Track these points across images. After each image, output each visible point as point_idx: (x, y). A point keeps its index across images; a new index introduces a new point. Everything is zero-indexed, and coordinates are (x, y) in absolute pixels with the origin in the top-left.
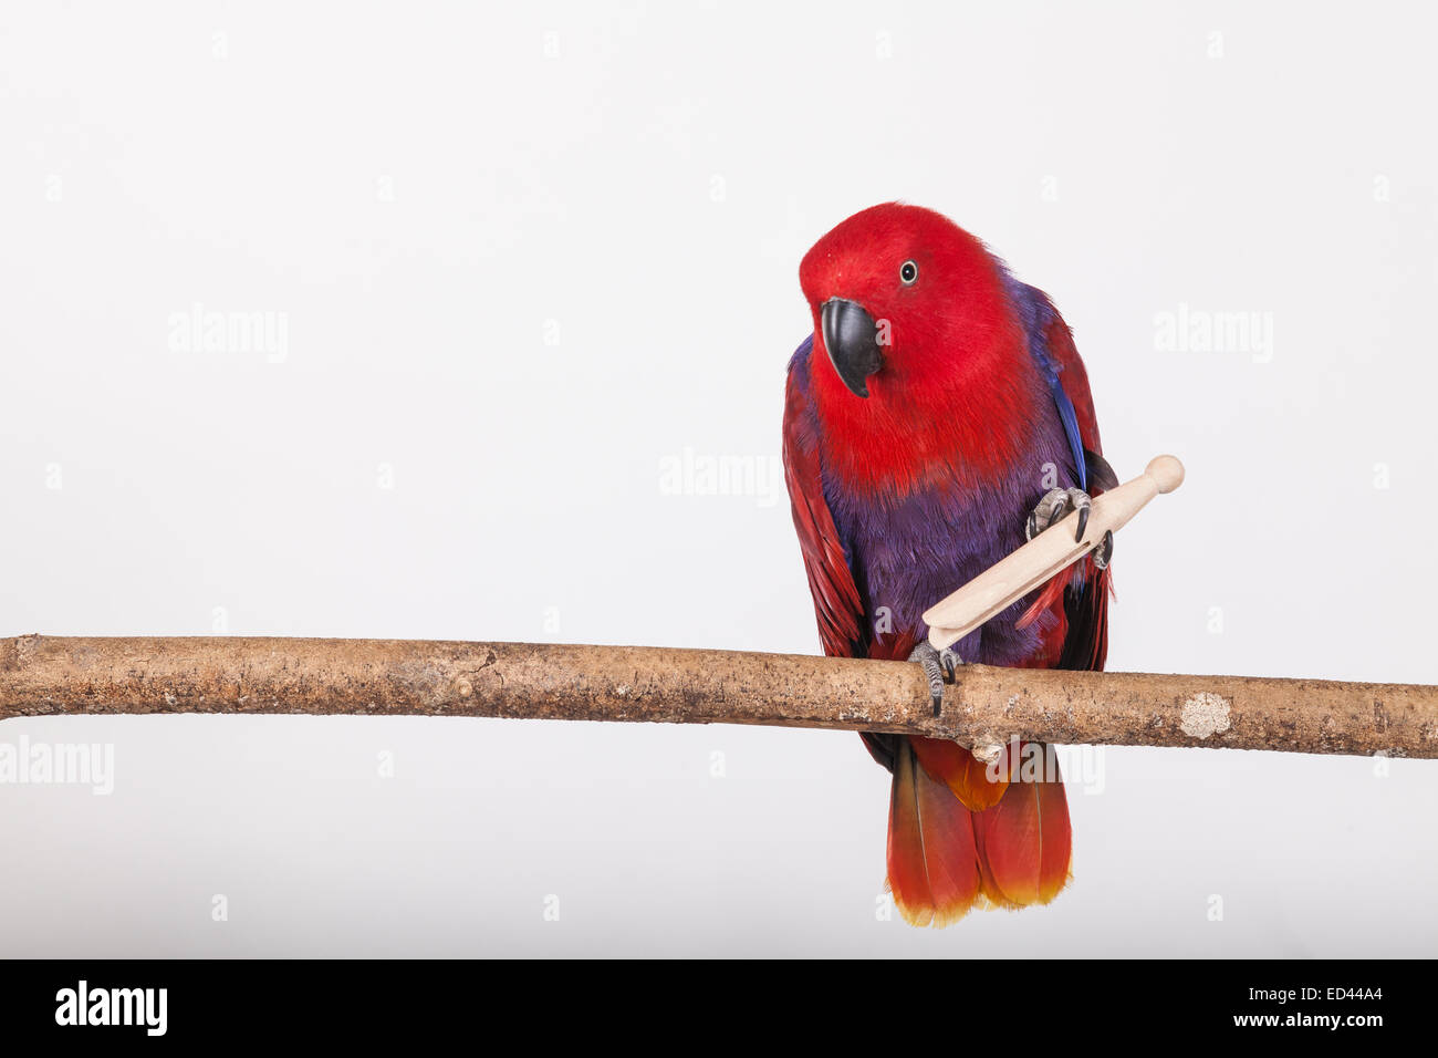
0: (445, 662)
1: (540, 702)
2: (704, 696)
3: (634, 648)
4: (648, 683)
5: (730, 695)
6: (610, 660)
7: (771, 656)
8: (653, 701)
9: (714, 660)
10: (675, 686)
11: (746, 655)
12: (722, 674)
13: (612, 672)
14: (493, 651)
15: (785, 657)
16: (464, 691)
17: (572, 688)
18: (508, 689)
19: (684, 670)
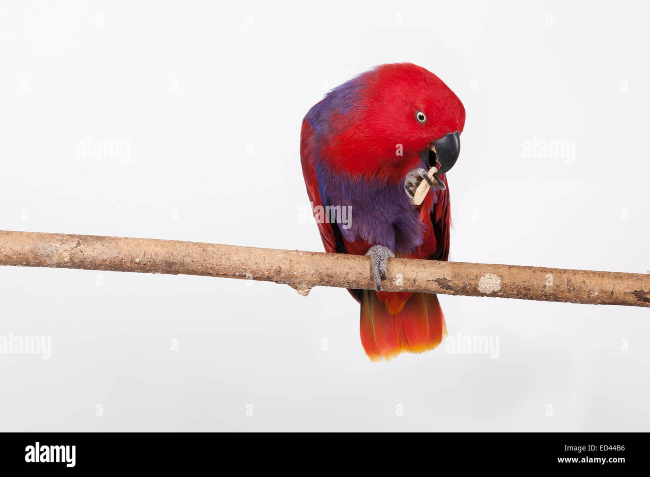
0: (58, 245)
1: (100, 264)
2: (175, 264)
3: (144, 239)
4: (150, 257)
5: (187, 264)
6: (133, 246)
7: (207, 245)
8: (152, 265)
9: (180, 247)
10: (162, 259)
11: (195, 244)
12: (183, 254)
13: (134, 251)
14: (80, 240)
15: (213, 245)
16: (66, 259)
17: (115, 258)
18: (85, 258)
19: (166, 251)
